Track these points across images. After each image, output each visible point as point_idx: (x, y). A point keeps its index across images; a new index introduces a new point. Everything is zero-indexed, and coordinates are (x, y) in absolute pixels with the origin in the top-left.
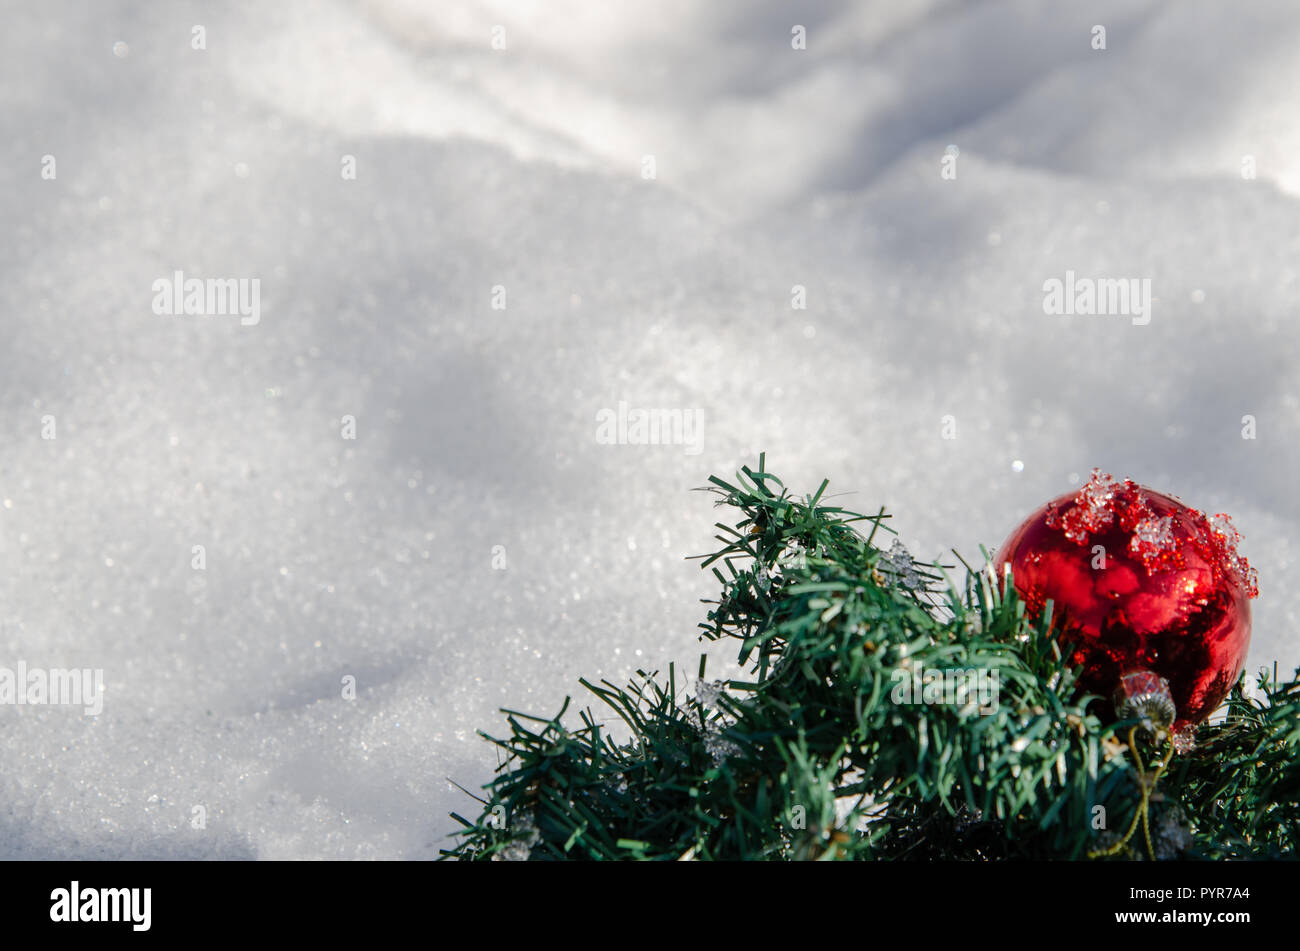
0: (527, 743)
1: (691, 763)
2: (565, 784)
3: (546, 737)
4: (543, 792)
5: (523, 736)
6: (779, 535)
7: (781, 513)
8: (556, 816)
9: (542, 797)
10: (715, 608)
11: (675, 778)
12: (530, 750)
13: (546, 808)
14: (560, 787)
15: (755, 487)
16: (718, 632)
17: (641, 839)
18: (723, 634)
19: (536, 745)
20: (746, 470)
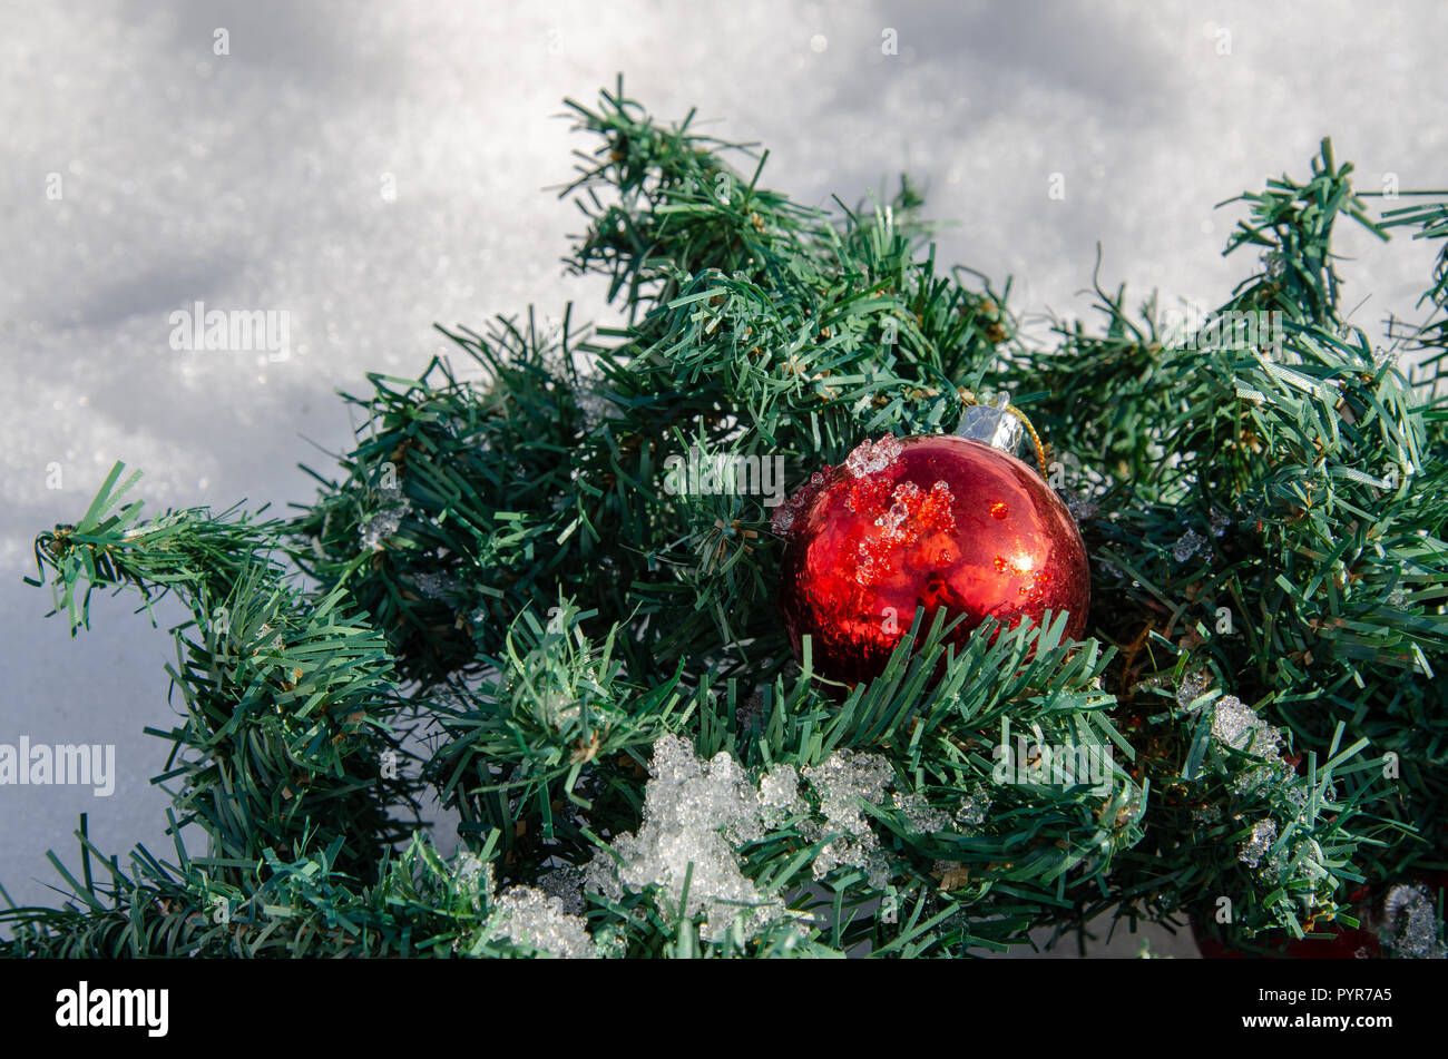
0: (390, 402)
1: (561, 418)
2: (434, 449)
3: (411, 397)
4: (409, 456)
5: (386, 395)
6: (643, 164)
7: (645, 143)
8: (423, 482)
9: (409, 462)
10: (581, 244)
11: (546, 436)
12: (393, 411)
13: (413, 473)
14: (428, 452)
15: (613, 110)
16: (584, 267)
17: (515, 509)
18: (587, 269)
19: (400, 405)
20: (604, 93)
